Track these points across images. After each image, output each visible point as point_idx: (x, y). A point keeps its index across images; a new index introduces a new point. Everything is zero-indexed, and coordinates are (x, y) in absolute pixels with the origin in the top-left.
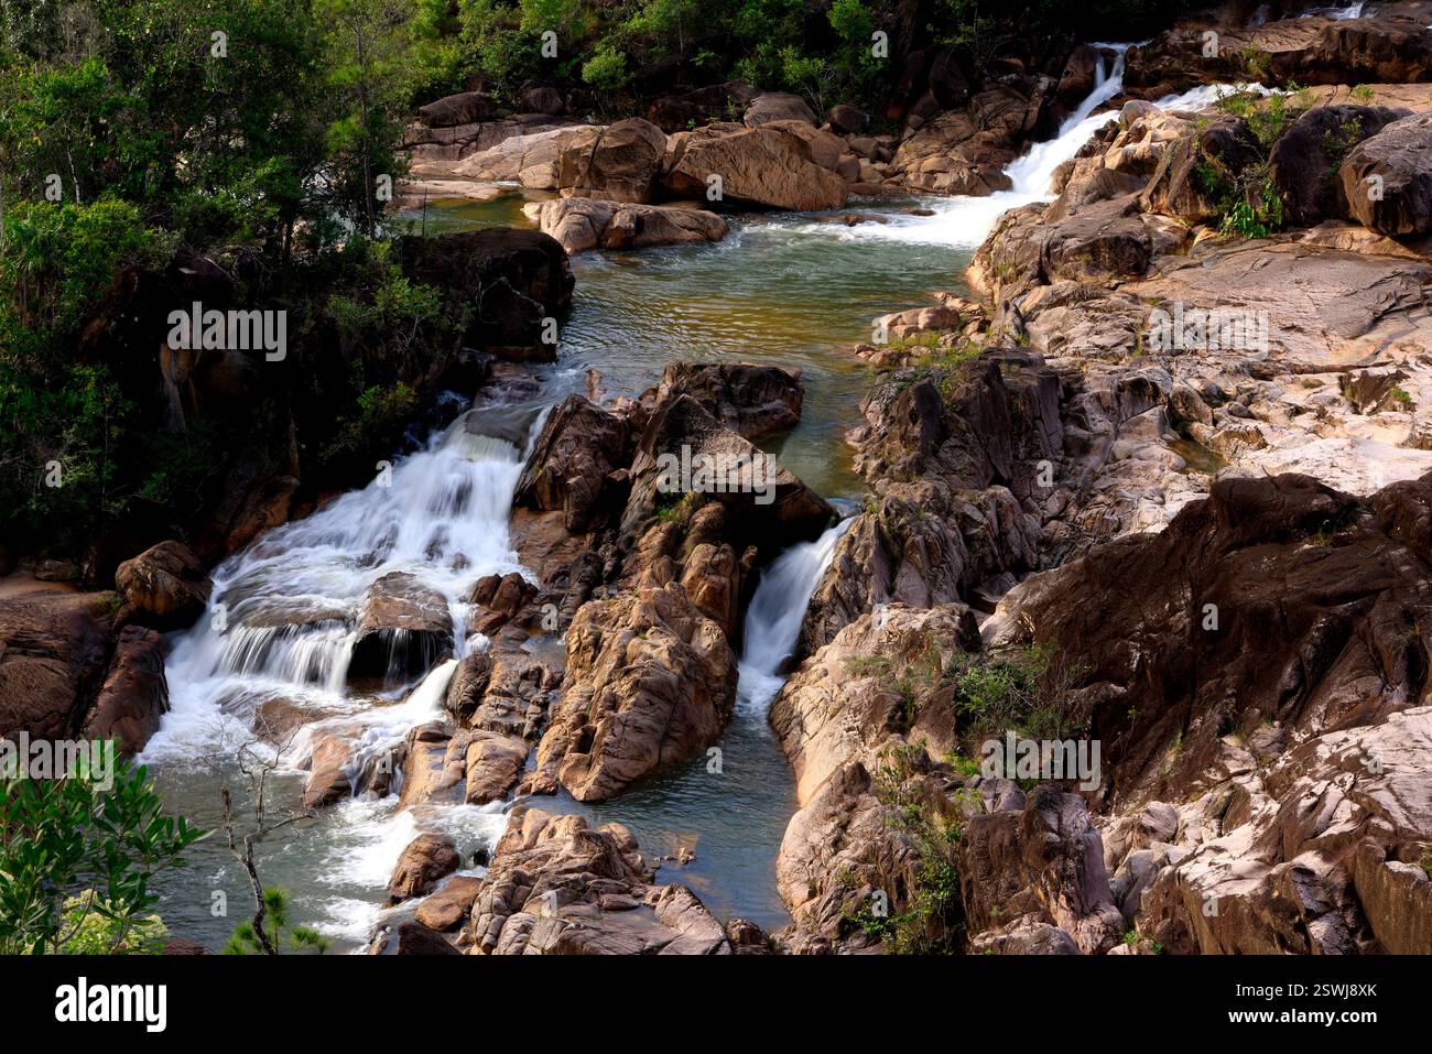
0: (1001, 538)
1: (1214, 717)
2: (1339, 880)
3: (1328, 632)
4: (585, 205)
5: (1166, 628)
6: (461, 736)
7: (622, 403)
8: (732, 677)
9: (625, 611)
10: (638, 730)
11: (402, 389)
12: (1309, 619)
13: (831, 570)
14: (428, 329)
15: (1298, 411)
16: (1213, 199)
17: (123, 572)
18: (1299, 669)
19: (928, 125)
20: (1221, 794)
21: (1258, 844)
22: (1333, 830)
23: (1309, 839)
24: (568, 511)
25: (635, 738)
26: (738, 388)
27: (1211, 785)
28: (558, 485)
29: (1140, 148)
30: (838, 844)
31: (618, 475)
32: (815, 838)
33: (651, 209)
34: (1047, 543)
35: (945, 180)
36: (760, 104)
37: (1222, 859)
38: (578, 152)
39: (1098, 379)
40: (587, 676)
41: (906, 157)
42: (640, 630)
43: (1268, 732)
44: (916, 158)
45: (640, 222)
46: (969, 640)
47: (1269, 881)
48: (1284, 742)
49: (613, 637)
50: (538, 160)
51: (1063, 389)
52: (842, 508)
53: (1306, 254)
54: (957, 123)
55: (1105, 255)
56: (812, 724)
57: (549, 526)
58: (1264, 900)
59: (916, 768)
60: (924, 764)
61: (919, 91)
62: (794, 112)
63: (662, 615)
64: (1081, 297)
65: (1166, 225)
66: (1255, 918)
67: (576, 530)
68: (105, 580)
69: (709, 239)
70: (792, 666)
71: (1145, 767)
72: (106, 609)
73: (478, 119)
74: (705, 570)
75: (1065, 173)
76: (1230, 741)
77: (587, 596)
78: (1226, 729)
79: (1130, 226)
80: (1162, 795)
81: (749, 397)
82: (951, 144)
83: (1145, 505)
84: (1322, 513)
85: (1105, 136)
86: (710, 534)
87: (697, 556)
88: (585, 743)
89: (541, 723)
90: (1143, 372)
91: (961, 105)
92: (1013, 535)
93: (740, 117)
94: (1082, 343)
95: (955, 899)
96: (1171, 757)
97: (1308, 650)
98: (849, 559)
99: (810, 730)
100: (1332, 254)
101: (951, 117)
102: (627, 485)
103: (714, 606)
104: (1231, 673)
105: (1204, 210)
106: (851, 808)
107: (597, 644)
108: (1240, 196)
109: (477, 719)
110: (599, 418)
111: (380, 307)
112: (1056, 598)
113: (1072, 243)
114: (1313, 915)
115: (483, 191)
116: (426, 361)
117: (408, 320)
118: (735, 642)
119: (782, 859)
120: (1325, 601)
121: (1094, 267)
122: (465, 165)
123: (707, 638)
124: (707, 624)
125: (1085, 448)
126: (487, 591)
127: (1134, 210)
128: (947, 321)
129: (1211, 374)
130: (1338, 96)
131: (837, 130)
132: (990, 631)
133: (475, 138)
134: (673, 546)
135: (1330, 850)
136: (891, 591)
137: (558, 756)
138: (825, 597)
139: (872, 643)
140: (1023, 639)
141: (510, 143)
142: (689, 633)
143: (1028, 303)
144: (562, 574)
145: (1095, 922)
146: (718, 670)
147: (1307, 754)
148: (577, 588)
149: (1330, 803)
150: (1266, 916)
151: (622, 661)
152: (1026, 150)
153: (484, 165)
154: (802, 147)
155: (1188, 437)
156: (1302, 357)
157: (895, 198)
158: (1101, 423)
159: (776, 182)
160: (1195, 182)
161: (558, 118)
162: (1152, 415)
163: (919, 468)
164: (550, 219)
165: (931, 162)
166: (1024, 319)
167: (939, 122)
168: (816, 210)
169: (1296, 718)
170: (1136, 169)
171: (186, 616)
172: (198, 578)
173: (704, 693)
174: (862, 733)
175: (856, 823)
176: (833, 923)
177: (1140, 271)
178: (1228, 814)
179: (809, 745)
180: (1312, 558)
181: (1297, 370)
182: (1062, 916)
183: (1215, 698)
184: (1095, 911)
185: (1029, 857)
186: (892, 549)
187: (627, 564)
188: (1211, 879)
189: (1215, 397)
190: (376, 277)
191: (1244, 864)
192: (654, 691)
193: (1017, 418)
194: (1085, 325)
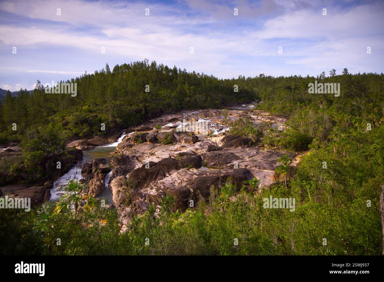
0: (125, 170)
1: (149, 181)
2: (163, 192)
3: (157, 173)
4: (82, 147)
5: (143, 175)
6: (81, 193)
7: (90, 163)
8: (105, 184)
9: (94, 180)
10: (98, 190)
11: (70, 164)
12: (155, 173)
13: (112, 174)
14: (72, 159)
15: (147, 156)
16: (136, 141)
17: (45, 184)
18: (155, 176)
19: (110, 137)
20: (151, 187)
21: (155, 190)
22: (162, 188)
23: (160, 189)
24: (87, 172)
25: (98, 191)
26: (101, 160)
27: (150, 186)
28: (86, 171)
29: (129, 137)
30: (118, 197)
31: (91, 169)
32: (116, 196)
33: (88, 146)
34: (129, 170)
35: (112, 141)
36: (96, 137)
37: (153, 192)
38: (80, 142)
39: (130, 156)
40: (92, 186)
41: (109, 140)
42: (96, 182)
43: (153, 182)
44: (110, 140)
45: (87, 147)
46: (126, 178)
47: (158, 193)
48: (155, 182)
49: (94, 183)
50: (77, 143)
51: (128, 157)
52: (112, 169)
53: (144, 144)
54: (113, 137)
55: (128, 146)
56: (113, 187)
57: (85, 174)
58: (158, 195)
59: (124, 189)
60: (125, 189)
61: (109, 134)
62: (99, 137)
63: (98, 180)
64: (127, 150)
65: (132, 143)
66: (157, 196)
67: (88, 174)
68: (43, 185)
69: (94, 148)
70: (110, 183)
71: (143, 186)
72: (44, 188)
73: (70, 140)
74: (101, 176)
75: (123, 140)
76: (150, 183)
77: (90, 180)
78: (150, 182)
79: (129, 144)
80: (145, 188)
81: (102, 161)
82: (112, 138)
83: (136, 165)
84: (154, 164)
85: (125, 137)
86: (101, 173)
87: (100, 175)
88: (93, 192)
89: (88, 191)
90: (134, 155)
91: (113, 135)
92: (126, 169)
93: (94, 138)
94: (128, 153)
95: (130, 199)
96: (145, 185)
97: (156, 175)
98: (113, 173)
99: (113, 188)
100: (146, 144)
101: (112, 136)
102: (92, 170)
103: (102, 179)
104: (149, 177)
105: (136, 142)
106: (119, 193)
107: (92, 183)
108: (138, 140)
109: (82, 192)
110: (89, 164)
111: (67, 157)
112: (133, 174)
113: (125, 145)
114: (162, 195)
115: (72, 146)
116: (72, 161)
117: (70, 158)
118: (104, 181)
119: (113, 199)
120: (156, 171)
121: (128, 147)
122: (70, 144)
123: (102, 181)
124: (102, 180)
125: (130, 161)
126: (80, 180)
127: (130, 142)
128: (116, 153)
129: (139, 154)
130: (144, 132)
131: (102, 138)
132: (127, 177)
133: (70, 142)
134: (98, 174)
135: (162, 190)
136: (117, 175)
137: (91, 194)
138: (112, 176)
139: (117, 180)
140: (130, 177)
141: (73, 142)
142: (100, 181)
143: (123, 150)
144: (87, 178)
145: (143, 199)
146: (103, 184)
147: (157, 183)
148: (89, 179)
149: (161, 186)
150: (158, 196)
151: (95, 185)
152: (119, 138)
153: (71, 144)
154: (100, 140)
155: (138, 159)
156: (146, 152)
157: (111, 143)
158: (131, 159)
159: (98, 143)
160: (135, 140)
161: (78, 139)
162: (135, 158)
163: (118, 165)
164: (79, 148)
165: (111, 140)
166: (123, 152)
167: (111, 137)
168: (102, 145)
169: (156, 180)
170: (129, 139)
171: (52, 187)
172: (52, 183)
173: (103, 186)
174: (118, 187)
175: (120, 195)
176: (120, 203)
177: (131, 147)
178: (152, 188)
179: (113, 189)
180: (154, 168)
181: (146, 153)
182: (140, 199)
183: (148, 180)
184: (143, 198)
185: (137, 195)
186: (117, 172)
187: (93, 176)
188: (153, 194)
189: (140, 156)
190: (66, 155)
191: (155, 192)
192: (98, 186)
193: (125, 160)
194: (128, 152)
